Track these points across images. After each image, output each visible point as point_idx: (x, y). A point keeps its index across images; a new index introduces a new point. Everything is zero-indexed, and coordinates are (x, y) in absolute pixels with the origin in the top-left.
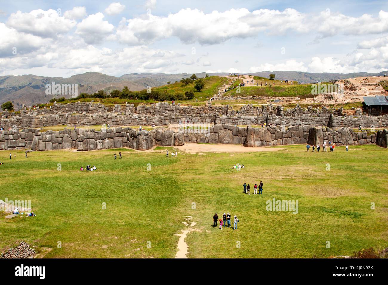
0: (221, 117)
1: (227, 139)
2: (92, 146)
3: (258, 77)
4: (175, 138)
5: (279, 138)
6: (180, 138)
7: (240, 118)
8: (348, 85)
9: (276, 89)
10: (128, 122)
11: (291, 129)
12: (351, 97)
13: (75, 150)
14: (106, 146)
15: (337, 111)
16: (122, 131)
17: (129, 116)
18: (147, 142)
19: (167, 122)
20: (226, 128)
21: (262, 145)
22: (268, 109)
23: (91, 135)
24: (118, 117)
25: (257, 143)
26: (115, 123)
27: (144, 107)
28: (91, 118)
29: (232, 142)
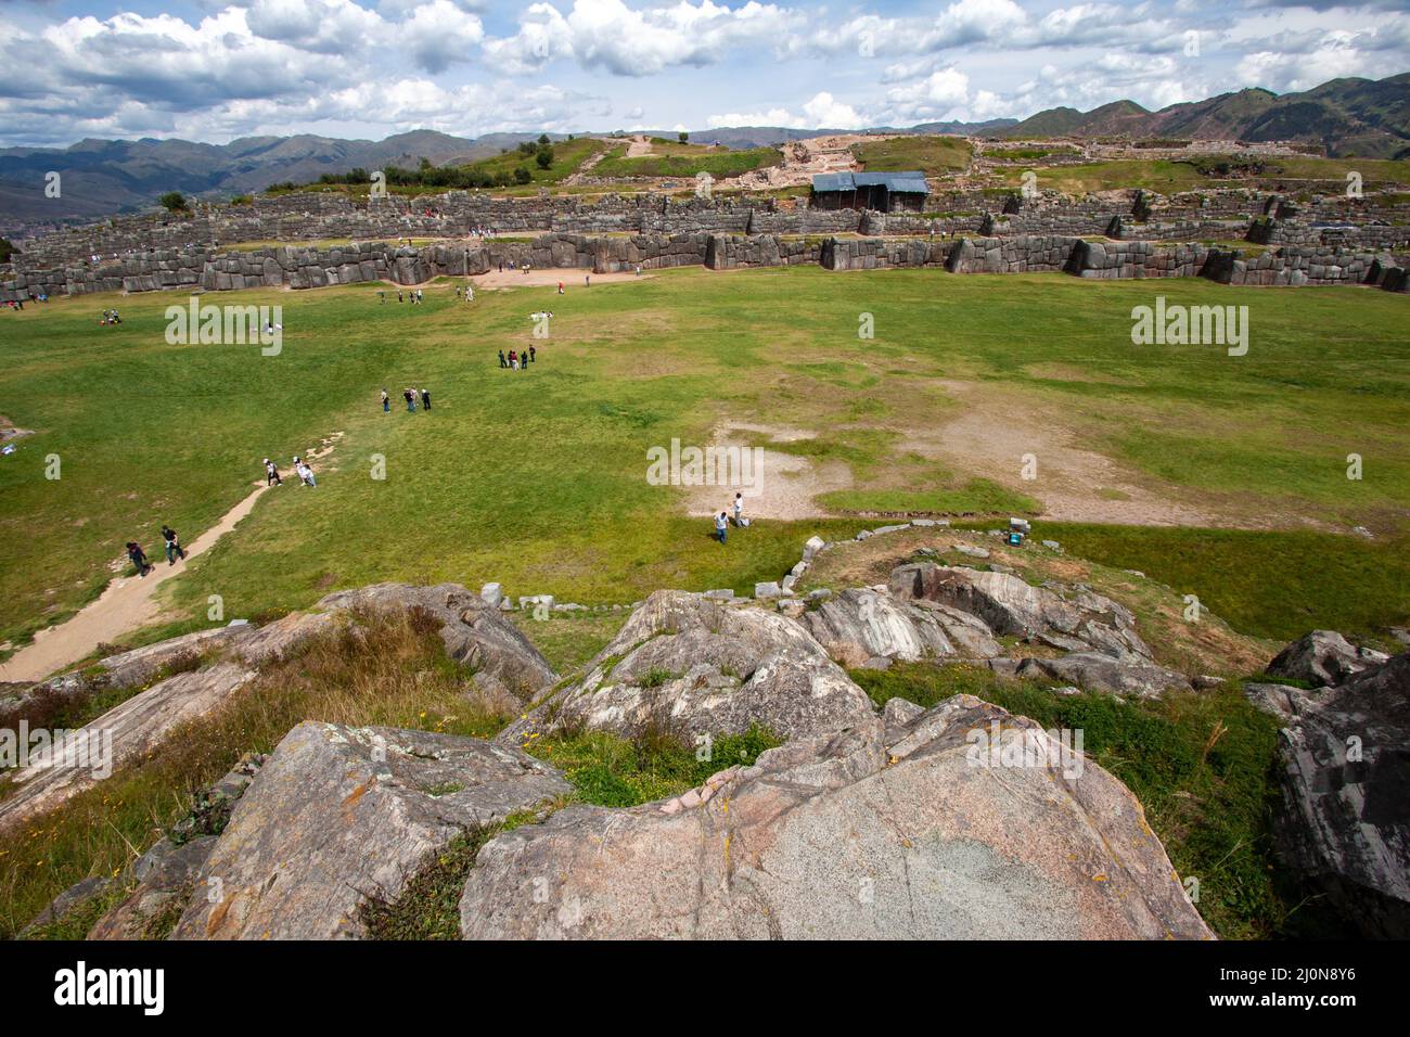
0: (561, 219)
1: (567, 259)
2: (317, 280)
3: (658, 141)
4: (469, 261)
5: (652, 256)
6: (478, 260)
7: (594, 219)
8: (799, 153)
9: (676, 161)
10: (391, 230)
11: (675, 238)
12: (796, 176)
13: (287, 289)
14: (346, 278)
15: (766, 202)
16: (372, 249)
17: (392, 220)
18: (415, 269)
19: (462, 229)
20: (563, 239)
21: (622, 269)
22: (647, 202)
23: (312, 258)
24: (371, 221)
25: (613, 266)
26: (366, 233)
27: (424, 201)
28: (321, 223)
29: (575, 265)
